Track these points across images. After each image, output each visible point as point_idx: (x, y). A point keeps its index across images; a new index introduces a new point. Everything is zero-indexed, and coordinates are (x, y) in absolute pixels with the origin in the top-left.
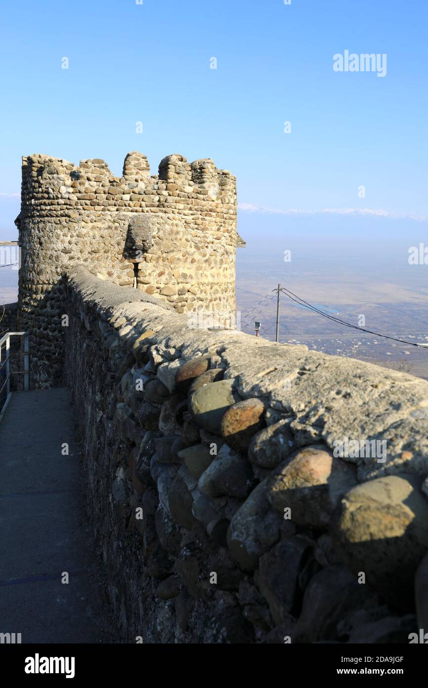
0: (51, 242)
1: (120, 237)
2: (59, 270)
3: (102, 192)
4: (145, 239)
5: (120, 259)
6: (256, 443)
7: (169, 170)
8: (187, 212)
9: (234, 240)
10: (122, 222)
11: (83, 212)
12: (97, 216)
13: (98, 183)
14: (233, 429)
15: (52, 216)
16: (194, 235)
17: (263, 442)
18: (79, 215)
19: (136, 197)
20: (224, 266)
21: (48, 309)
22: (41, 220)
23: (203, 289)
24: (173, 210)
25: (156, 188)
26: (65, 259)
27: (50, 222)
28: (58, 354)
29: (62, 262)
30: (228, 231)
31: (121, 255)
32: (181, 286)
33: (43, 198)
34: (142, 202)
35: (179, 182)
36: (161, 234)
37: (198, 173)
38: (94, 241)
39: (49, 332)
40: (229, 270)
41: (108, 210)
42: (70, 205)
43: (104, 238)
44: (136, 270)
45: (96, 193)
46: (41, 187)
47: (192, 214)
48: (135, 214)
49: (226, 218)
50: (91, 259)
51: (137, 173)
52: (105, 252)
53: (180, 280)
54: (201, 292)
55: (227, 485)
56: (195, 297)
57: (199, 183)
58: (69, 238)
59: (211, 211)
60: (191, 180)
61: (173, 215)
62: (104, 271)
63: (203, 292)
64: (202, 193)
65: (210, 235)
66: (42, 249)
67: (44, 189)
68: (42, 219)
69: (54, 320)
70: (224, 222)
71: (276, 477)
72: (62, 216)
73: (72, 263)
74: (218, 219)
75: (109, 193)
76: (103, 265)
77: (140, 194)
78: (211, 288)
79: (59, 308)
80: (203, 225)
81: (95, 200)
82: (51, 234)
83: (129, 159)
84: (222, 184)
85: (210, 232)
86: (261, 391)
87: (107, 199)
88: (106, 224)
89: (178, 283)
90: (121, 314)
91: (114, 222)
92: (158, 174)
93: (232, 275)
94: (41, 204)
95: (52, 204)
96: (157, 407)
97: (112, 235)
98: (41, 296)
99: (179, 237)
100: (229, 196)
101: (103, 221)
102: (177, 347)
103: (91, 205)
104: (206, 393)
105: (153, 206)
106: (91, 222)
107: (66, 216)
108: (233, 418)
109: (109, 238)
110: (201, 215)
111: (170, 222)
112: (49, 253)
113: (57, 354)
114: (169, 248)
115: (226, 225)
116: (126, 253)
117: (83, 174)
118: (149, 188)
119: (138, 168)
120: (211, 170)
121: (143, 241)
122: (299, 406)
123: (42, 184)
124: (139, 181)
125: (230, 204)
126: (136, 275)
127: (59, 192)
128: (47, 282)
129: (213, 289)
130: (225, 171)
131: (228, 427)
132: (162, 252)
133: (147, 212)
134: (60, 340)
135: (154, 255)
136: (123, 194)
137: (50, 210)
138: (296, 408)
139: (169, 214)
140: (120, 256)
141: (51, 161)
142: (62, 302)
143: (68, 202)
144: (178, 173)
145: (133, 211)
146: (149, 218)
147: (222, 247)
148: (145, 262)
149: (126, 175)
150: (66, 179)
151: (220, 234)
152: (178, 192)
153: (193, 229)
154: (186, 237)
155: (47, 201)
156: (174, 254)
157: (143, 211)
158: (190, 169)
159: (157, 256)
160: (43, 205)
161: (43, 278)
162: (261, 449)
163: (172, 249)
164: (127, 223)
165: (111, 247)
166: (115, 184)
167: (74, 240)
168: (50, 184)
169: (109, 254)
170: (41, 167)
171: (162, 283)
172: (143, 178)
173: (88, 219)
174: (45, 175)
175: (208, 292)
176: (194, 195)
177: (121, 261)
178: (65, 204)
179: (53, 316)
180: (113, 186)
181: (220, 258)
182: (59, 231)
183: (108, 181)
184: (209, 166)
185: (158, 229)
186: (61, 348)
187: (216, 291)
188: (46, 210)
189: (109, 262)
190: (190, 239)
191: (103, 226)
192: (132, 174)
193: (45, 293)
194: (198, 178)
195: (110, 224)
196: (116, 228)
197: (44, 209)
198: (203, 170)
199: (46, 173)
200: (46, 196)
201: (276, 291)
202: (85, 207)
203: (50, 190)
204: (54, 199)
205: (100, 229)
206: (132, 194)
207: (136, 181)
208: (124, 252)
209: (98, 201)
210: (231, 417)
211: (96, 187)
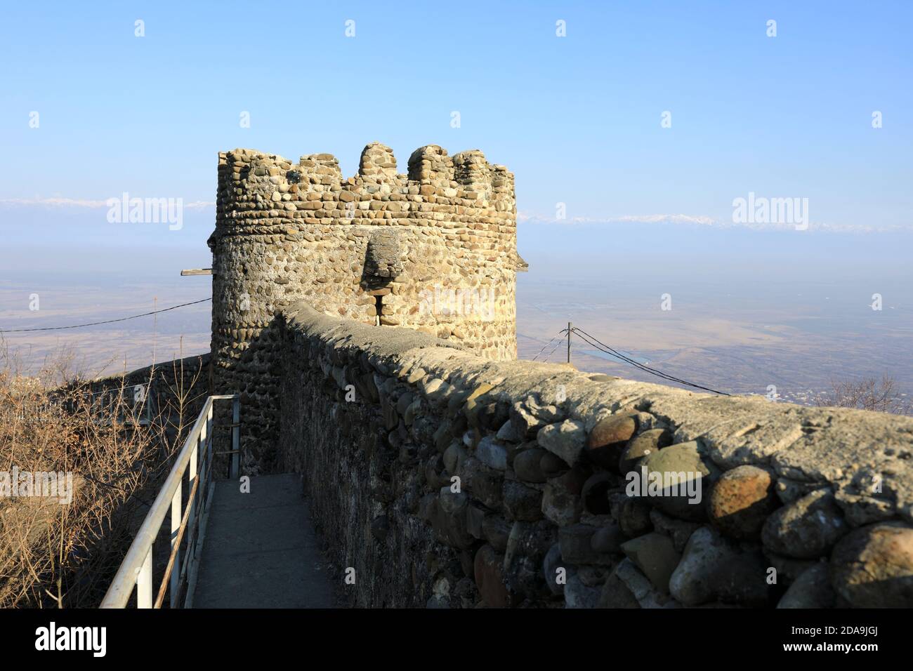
0: (260, 269)
1: (356, 260)
2: (271, 307)
3: (332, 199)
4: (391, 262)
5: (356, 290)
6: (780, 525)
7: (424, 167)
8: (448, 223)
9: (513, 262)
10: (358, 240)
11: (304, 226)
12: (323, 232)
13: (326, 187)
14: (731, 507)
15: (261, 233)
16: (459, 255)
17: (793, 522)
18: (300, 230)
19: (379, 205)
20: (501, 297)
21: (256, 363)
22: (245, 239)
23: (472, 330)
24: (430, 221)
25: (406, 191)
26: (279, 292)
27: (258, 242)
28: (270, 427)
29: (275, 296)
30: (505, 249)
31: (358, 285)
32: (442, 326)
33: (249, 208)
34: (386, 211)
35: (437, 183)
36: (413, 255)
37: (463, 170)
38: (320, 266)
39: (256, 395)
40: (508, 304)
41: (340, 223)
42: (287, 217)
43: (334, 262)
44: (379, 306)
45: (322, 200)
46: (246, 194)
47: (455, 227)
48: (376, 227)
49: (503, 231)
50: (317, 292)
51: (380, 172)
52: (335, 281)
53: (440, 319)
54: (470, 334)
55: (733, 584)
56: (462, 343)
57: (465, 184)
58: (285, 263)
59: (481, 221)
60: (453, 180)
61: (431, 228)
62: (335, 308)
63: (473, 335)
64: (469, 197)
65: (481, 255)
66: (247, 279)
67: (250, 196)
68: (247, 238)
69: (264, 378)
70: (500, 237)
71: (849, 565)
72: (275, 232)
73: (289, 297)
74: (491, 232)
75: (340, 200)
76: (333, 299)
77: (383, 200)
78: (484, 329)
79: (270, 360)
80: (472, 241)
81: (321, 210)
82: (259, 258)
83: (368, 152)
84: (496, 185)
85: (480, 251)
86: (755, 455)
87: (338, 208)
88: (337, 242)
89: (438, 323)
90: (414, 363)
91: (348, 239)
92: (408, 172)
93: (511, 311)
94: (246, 217)
95: (262, 217)
96: (532, 488)
97: (344, 257)
98: (244, 345)
99: (438, 258)
100: (505, 201)
101: (333, 238)
102: (557, 404)
103: (316, 217)
104: (663, 462)
105: (402, 216)
106: (316, 240)
107: (281, 232)
108: (729, 492)
109: (342, 262)
110: (468, 227)
111: (425, 238)
112: (257, 284)
113: (268, 426)
114: (424, 274)
115: (503, 240)
116: (365, 283)
117: (304, 174)
118: (397, 192)
119: (381, 164)
120: (481, 166)
121: (389, 265)
122: (835, 472)
123: (247, 190)
124: (382, 182)
125: (507, 212)
126: (379, 313)
127: (271, 199)
128: (254, 325)
129: (486, 331)
130: (500, 167)
131: (722, 504)
132: (414, 279)
133: (394, 224)
134: (272, 406)
135: (404, 284)
136: (361, 201)
137: (259, 224)
138: (830, 475)
139: (424, 227)
140: (357, 287)
141: (260, 157)
142: (275, 353)
143: (284, 213)
144: (436, 171)
145: (375, 224)
146: (396, 233)
147: (498, 271)
148: (391, 294)
149: (364, 174)
150: (281, 182)
151: (494, 253)
152: (436, 196)
153: (457, 247)
154: (447, 258)
155: (254, 213)
156: (432, 282)
157: (387, 224)
158: (452, 164)
159: (408, 286)
160: (248, 218)
161: (248, 319)
162: (791, 533)
163: (429, 275)
164: (366, 241)
165: (343, 275)
166: (349, 187)
167: (292, 265)
168: (259, 189)
169: (341, 284)
170: (246, 167)
171: (415, 323)
172: (388, 178)
173: (312, 237)
174: (252, 177)
175: (480, 334)
176: (458, 200)
177: (358, 294)
178: (280, 216)
179: (262, 373)
180: (347, 189)
181: (495, 287)
182: (271, 253)
183: (338, 184)
184: (478, 160)
185: (410, 248)
186: (274, 417)
187: (491, 334)
188: (252, 224)
189: (341, 295)
190: (453, 261)
191: (332, 245)
192: (372, 173)
193: (251, 340)
194: (463, 177)
195: (343, 242)
196: (351, 248)
197: (250, 223)
198: (470, 166)
199: (253, 175)
200: (253, 205)
201: (566, 333)
202: (308, 219)
203: (259, 198)
204: (264, 209)
205: (329, 249)
206: (372, 200)
207: (379, 182)
208: (362, 281)
209: (325, 211)
210: (726, 491)
211: (323, 193)
